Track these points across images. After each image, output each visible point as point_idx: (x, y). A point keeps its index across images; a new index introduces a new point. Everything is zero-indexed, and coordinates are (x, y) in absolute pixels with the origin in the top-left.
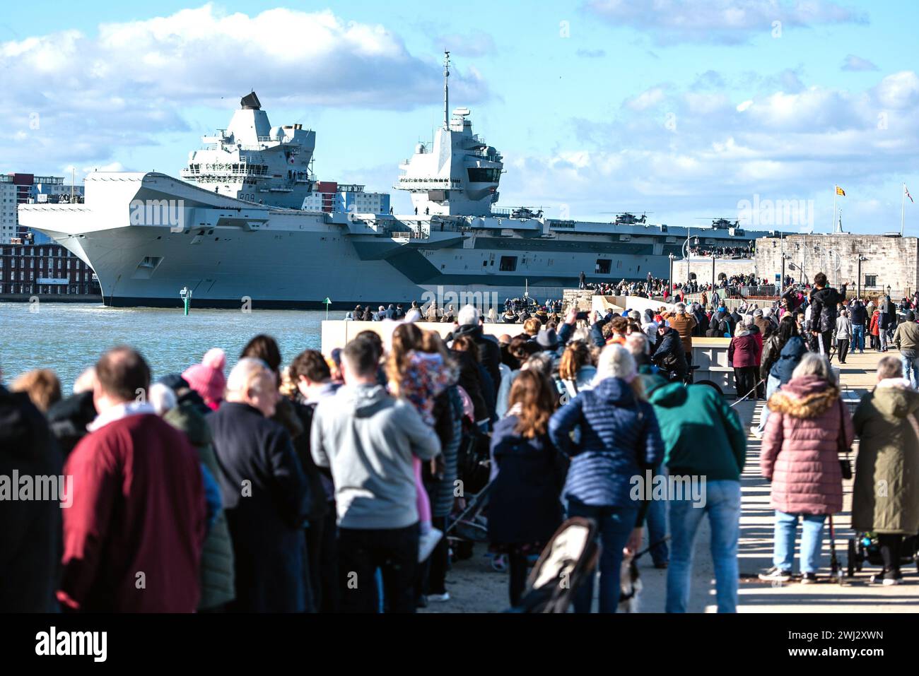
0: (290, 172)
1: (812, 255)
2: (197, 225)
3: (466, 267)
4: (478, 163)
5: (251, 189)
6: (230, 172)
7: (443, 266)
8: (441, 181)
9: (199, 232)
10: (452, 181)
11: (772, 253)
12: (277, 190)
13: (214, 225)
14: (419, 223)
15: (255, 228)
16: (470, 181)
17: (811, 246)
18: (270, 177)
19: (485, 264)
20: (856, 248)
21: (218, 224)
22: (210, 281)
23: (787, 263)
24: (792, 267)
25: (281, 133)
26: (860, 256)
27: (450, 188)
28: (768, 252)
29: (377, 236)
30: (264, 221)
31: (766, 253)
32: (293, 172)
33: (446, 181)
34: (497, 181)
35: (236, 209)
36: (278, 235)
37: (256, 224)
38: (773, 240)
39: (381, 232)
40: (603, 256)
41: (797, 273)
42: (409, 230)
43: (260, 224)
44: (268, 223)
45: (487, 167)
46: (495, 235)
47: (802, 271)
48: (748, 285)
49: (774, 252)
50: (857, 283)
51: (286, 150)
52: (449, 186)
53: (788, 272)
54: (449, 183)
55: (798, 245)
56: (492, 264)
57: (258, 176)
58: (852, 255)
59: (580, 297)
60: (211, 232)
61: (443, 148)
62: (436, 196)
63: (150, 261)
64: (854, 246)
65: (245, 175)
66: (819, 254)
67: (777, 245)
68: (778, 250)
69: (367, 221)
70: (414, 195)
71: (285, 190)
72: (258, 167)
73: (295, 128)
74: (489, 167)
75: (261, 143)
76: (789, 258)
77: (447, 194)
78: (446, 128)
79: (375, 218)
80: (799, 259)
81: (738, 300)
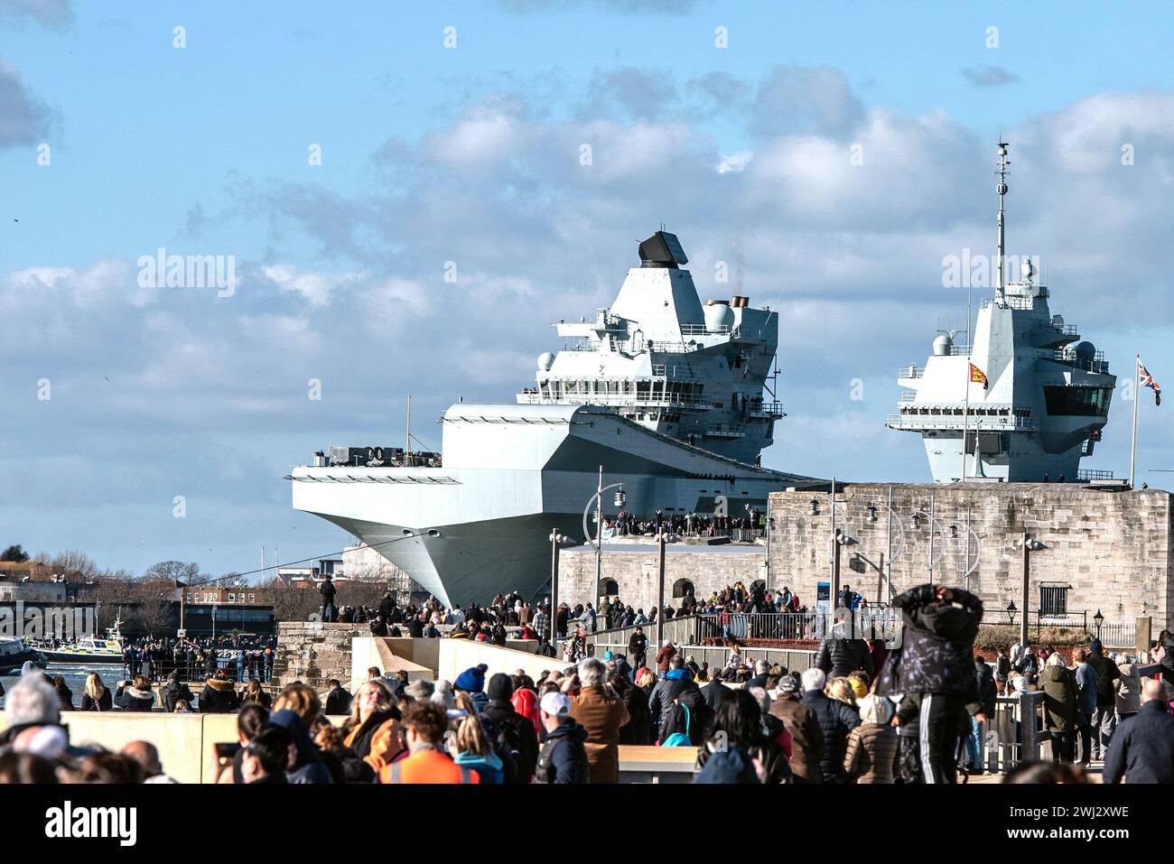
1: (908, 534)
11: (808, 529)
17: (907, 511)
20: (1019, 517)
23: (846, 554)
24: (857, 565)
26: (1027, 537)
28: (800, 526)
31: (793, 529)
38: (811, 495)
41: (870, 581)
47: (882, 576)
48: (749, 611)
49: (814, 526)
50: (1020, 606)
53: (849, 578)
55: (874, 509)
58: (1009, 535)
59: (321, 640)
64: (1011, 514)
66: (926, 534)
67: (821, 508)
68: (823, 520)
76: (851, 542)
80: (877, 544)
81: (725, 648)
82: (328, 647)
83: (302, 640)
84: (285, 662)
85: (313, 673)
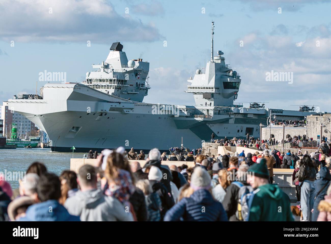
0: (137, 83)
2: (99, 111)
3: (229, 133)
4: (229, 79)
5: (118, 92)
6: (108, 83)
7: (218, 133)
8: (210, 88)
9: (100, 114)
10: (216, 88)
11: (315, 124)
12: (131, 92)
13: (108, 111)
14: (208, 110)
15: (128, 112)
16: (225, 88)
18: (128, 86)
19: (238, 131)
21: (110, 110)
22: (104, 139)
23: (324, 129)
24: (326, 131)
25: (133, 64)
27: (214, 92)
29: (187, 117)
30: (132, 109)
31: (312, 123)
33: (212, 88)
34: (238, 88)
35: (118, 102)
36: (138, 116)
37: (127, 110)
38: (316, 116)
39: (189, 115)
41: (329, 135)
42: (203, 114)
43: (130, 110)
44: (133, 110)
45: (233, 81)
46: (244, 117)
48: (303, 141)
51: (136, 73)
52: (214, 91)
54: (214, 89)
55: (329, 119)
56: (242, 131)
57: (122, 85)
59: (211, 147)
60: (106, 114)
61: (210, 71)
62: (207, 96)
63: (75, 129)
65: (116, 85)
67: (318, 119)
68: (319, 122)
69: (182, 109)
70: (195, 96)
71: (135, 93)
72: (122, 81)
73: (139, 61)
74: (234, 82)
75: (123, 69)
76: (325, 126)
77: (212, 95)
78: (212, 61)
79: (185, 108)
80: (330, 127)
81: (297, 149)
82: (213, 148)
83: (207, 147)
84: (204, 151)
85: (210, 153)
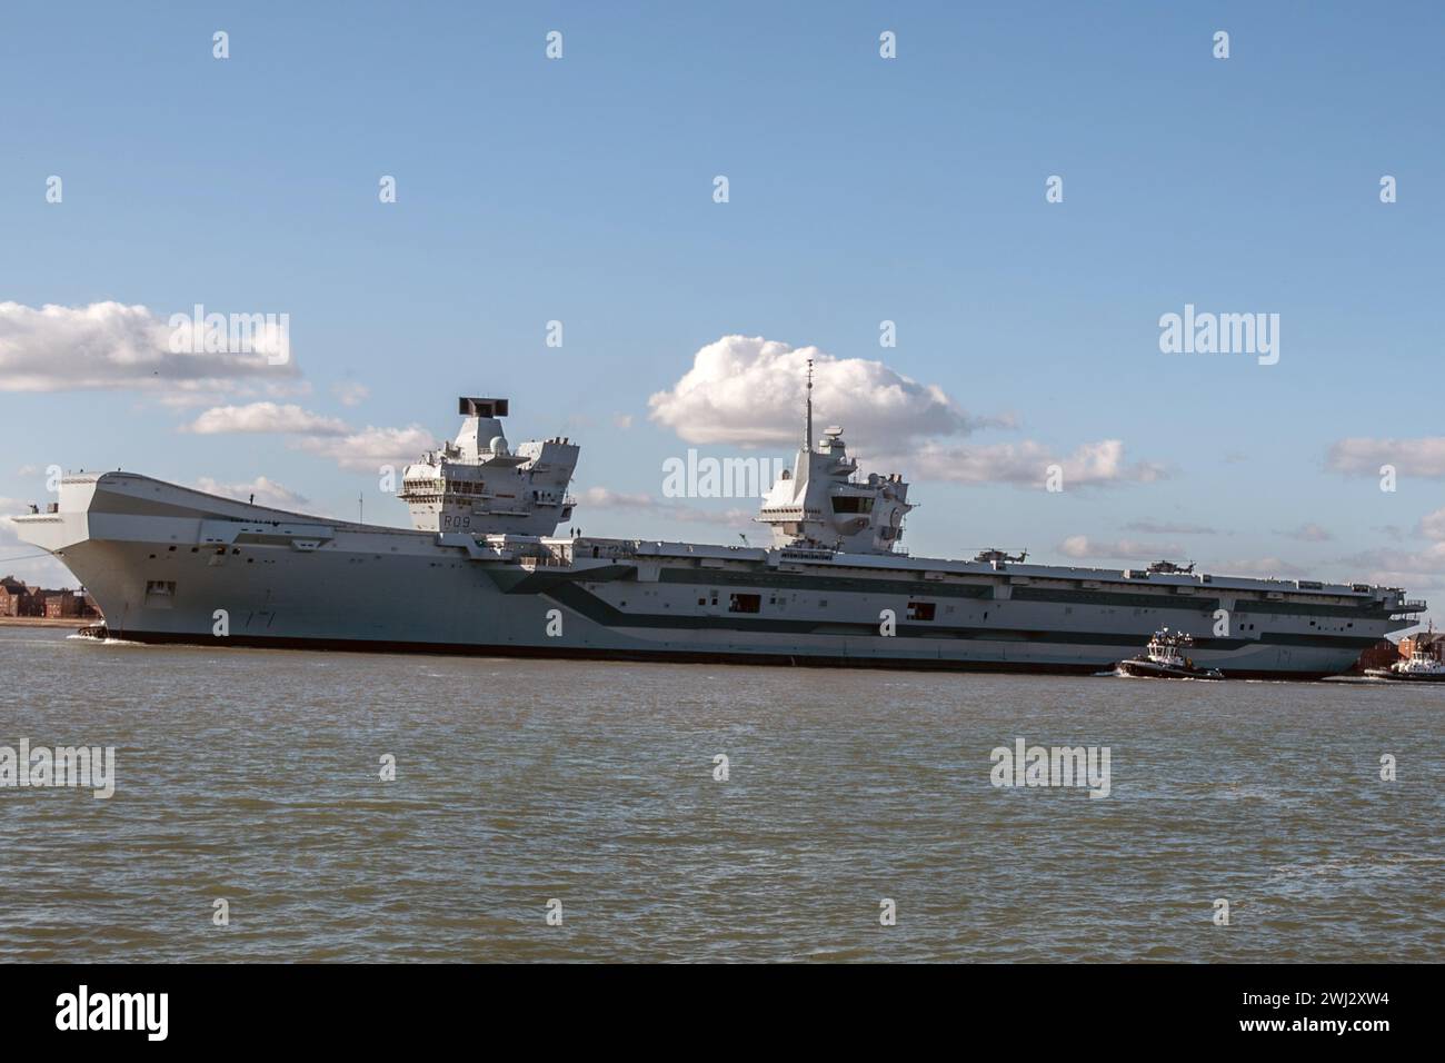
3: (666, 606)
4: (840, 490)
5: (461, 511)
8: (795, 511)
9: (216, 550)
10: (806, 511)
13: (229, 542)
15: (308, 548)
16: (835, 512)
18: (491, 497)
19: (702, 602)
21: (234, 542)
22: (266, 613)
27: (802, 519)
29: (500, 562)
32: (540, 493)
33: (800, 510)
34: (868, 512)
35: (270, 523)
36: (355, 558)
39: (509, 557)
40: (918, 599)
42: (548, 555)
44: (332, 542)
52: (802, 517)
54: (802, 514)
56: (715, 602)
57: (470, 495)
60: (235, 551)
61: (799, 473)
63: (166, 586)
65: (446, 493)
71: (521, 513)
72: (467, 484)
75: (477, 457)
77: (799, 525)
78: (806, 449)
